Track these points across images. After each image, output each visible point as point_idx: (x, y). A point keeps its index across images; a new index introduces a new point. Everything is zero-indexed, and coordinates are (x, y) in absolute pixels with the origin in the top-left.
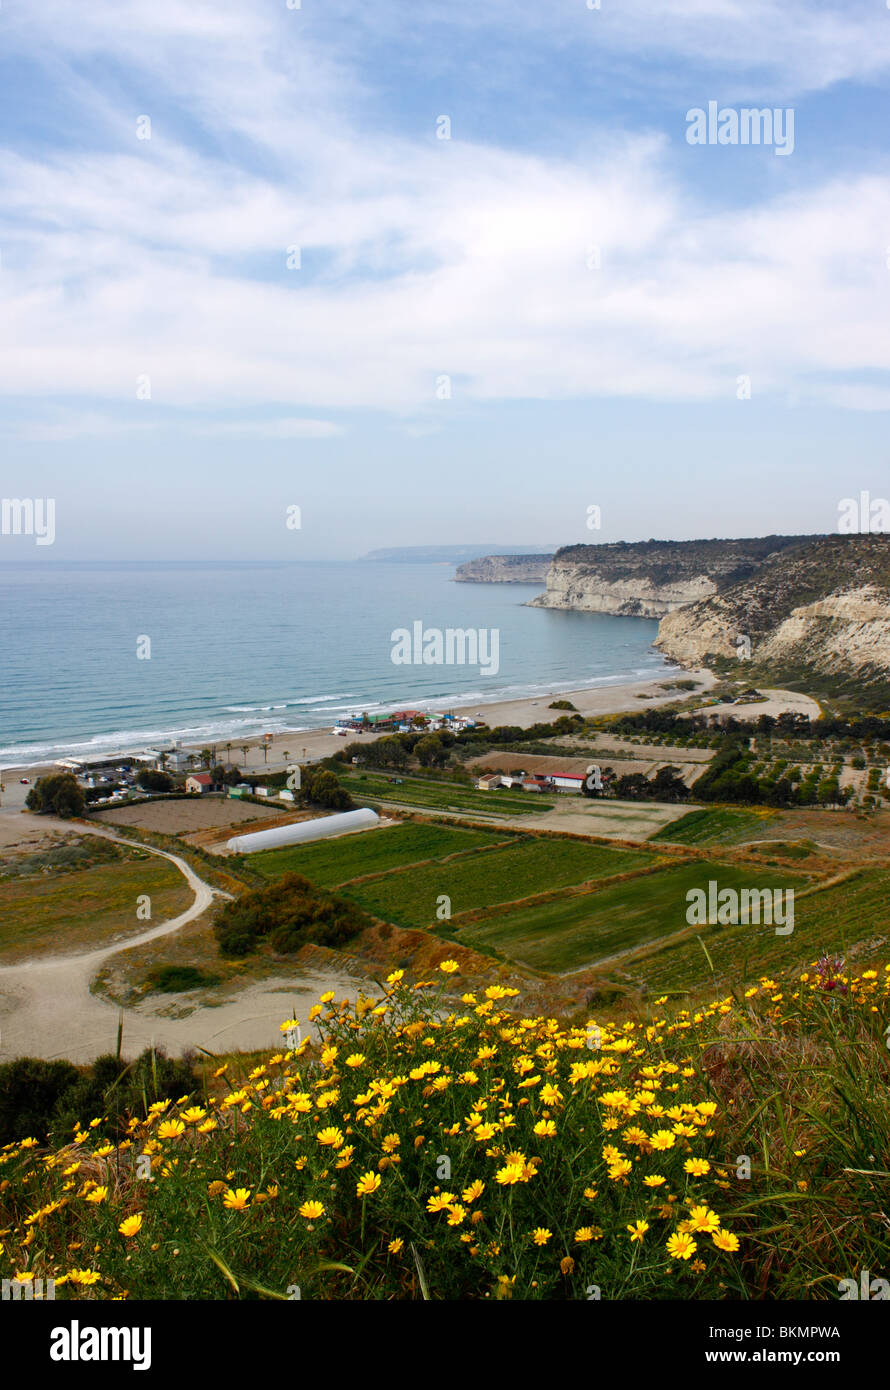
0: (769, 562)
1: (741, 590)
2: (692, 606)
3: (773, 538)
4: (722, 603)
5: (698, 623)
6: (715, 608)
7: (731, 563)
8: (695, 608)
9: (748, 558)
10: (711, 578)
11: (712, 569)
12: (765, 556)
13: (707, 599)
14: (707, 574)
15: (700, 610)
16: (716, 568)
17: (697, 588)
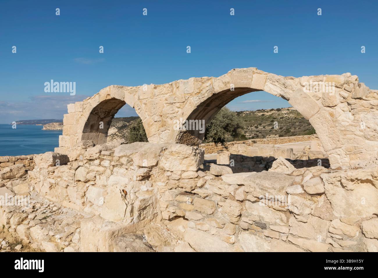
0: (131, 123)
1: (124, 131)
2: (111, 135)
3: (132, 117)
4: (119, 134)
5: (112, 139)
6: (117, 135)
7: (121, 124)
8: (112, 136)
9: (125, 122)
10: (116, 128)
11: (116, 125)
12: (130, 122)
13: (115, 133)
14: (115, 127)
15: (113, 136)
16: (117, 125)
17: (113, 130)
